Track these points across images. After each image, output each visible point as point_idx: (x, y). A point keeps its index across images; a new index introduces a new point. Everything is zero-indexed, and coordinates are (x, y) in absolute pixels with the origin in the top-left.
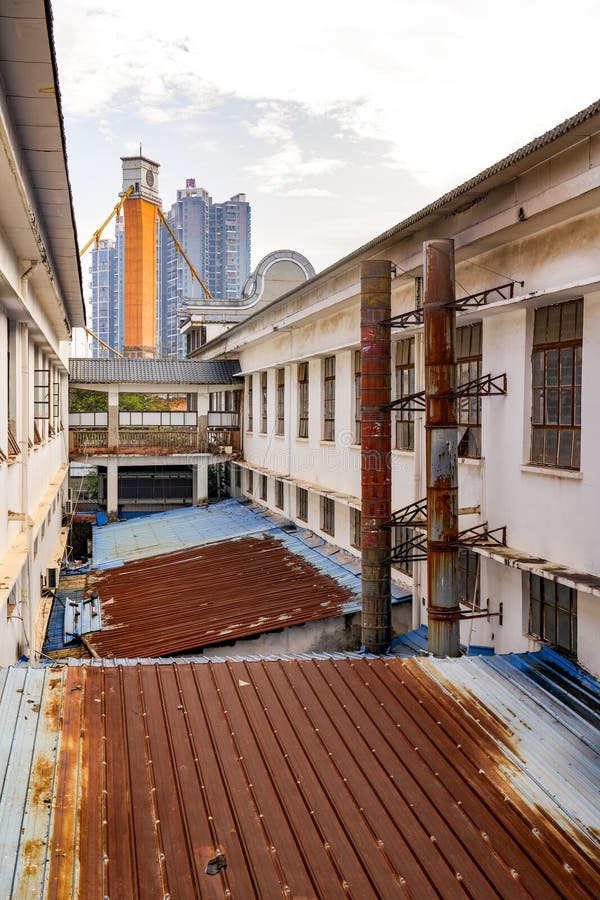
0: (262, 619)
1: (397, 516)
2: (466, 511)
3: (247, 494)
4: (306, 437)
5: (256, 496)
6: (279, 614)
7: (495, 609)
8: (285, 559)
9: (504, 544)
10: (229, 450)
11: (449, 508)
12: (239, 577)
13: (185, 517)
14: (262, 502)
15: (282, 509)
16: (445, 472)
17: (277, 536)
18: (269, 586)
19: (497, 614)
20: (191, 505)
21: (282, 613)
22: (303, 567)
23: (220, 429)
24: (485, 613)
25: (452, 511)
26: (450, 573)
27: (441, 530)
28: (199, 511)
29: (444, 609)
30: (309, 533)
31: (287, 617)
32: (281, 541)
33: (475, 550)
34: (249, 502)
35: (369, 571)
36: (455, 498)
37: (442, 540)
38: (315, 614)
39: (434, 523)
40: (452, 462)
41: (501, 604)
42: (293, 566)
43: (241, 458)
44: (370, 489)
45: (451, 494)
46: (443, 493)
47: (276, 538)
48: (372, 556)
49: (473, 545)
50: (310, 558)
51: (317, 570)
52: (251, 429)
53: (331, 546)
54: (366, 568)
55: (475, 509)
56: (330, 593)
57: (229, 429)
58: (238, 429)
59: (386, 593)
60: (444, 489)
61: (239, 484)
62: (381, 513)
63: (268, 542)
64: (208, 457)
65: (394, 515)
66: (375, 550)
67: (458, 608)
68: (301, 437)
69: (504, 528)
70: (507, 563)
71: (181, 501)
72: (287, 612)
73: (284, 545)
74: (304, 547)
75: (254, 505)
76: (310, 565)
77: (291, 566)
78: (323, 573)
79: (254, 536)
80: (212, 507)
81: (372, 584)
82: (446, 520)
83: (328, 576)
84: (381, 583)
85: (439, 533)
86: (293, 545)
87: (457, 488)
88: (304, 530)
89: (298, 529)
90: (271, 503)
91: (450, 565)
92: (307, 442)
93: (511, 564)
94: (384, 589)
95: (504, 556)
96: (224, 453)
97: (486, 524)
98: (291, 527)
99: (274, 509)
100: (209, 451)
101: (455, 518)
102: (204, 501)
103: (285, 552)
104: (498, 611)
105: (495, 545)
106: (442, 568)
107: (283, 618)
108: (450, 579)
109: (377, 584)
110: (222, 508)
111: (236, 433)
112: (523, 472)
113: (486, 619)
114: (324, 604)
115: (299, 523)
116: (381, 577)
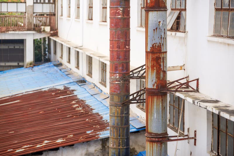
0: (46, 142)
1: (134, 72)
2: (174, 68)
3: (60, 60)
4: (92, 19)
5: (64, 61)
6: (57, 139)
7: (192, 135)
8: (73, 102)
9: (197, 91)
10: (48, 29)
11: (160, 66)
12: (41, 114)
13: (16, 75)
14: (68, 65)
15: (79, 69)
16: (157, 41)
17: (72, 88)
18: (58, 120)
19: (192, 138)
20: (22, 66)
21: (60, 138)
22: (84, 108)
23: (41, 15)
24: (187, 137)
25: (162, 67)
26: (161, 110)
27: (154, 81)
28: (26, 70)
29: (156, 134)
30: (93, 85)
31: (62, 141)
32: (73, 91)
33: (178, 94)
34: (61, 64)
35: (114, 109)
36: (164, 59)
37: (155, 87)
38: (81, 139)
39: (150, 76)
40: (163, 34)
41: (195, 131)
42: (78, 107)
43: (56, 34)
44: (115, 53)
45: (162, 56)
46: (156, 55)
47: (71, 89)
48: (116, 99)
49: (176, 91)
50: (90, 102)
51: (92, 109)
52: (62, 15)
53: (105, 94)
54: (113, 107)
55: (181, 67)
56: (95, 125)
57: (47, 15)
58: (54, 15)
59: (125, 124)
60: (157, 53)
61: (55, 53)
62: (123, 70)
63: (66, 91)
64: (33, 34)
65: (132, 71)
66: (118, 95)
67: (166, 133)
68: (89, 19)
69: (198, 80)
70: (194, 103)
71: (16, 64)
72: (63, 137)
73: (75, 93)
74: (88, 95)
75: (63, 67)
76: (88, 106)
77: (76, 107)
78: (94, 112)
79: (58, 88)
80: (36, 68)
81: (116, 118)
82: (158, 73)
83: (97, 114)
84: (122, 118)
85: (153, 83)
86: (80, 93)
87: (166, 52)
88: (90, 83)
89: (87, 83)
90: (72, 65)
91: (161, 105)
92: (92, 23)
93: (196, 103)
94: (124, 122)
95: (193, 98)
96: (44, 31)
97: (188, 77)
98: (83, 81)
99: (74, 69)
100: (34, 30)
101: (165, 72)
102: (31, 64)
103: (74, 98)
104: (193, 136)
105: (191, 91)
106: (155, 107)
107: (59, 141)
108: (161, 114)
109: (119, 118)
110: (42, 68)
111: (53, 17)
112: (209, 41)
113: (187, 141)
114: (88, 132)
115: (88, 78)
116: (122, 113)
